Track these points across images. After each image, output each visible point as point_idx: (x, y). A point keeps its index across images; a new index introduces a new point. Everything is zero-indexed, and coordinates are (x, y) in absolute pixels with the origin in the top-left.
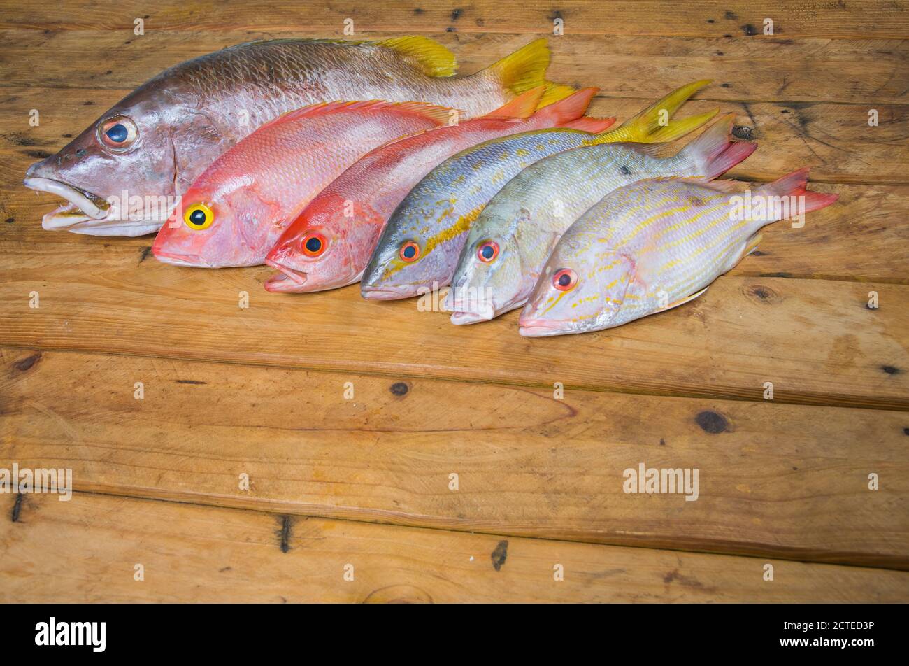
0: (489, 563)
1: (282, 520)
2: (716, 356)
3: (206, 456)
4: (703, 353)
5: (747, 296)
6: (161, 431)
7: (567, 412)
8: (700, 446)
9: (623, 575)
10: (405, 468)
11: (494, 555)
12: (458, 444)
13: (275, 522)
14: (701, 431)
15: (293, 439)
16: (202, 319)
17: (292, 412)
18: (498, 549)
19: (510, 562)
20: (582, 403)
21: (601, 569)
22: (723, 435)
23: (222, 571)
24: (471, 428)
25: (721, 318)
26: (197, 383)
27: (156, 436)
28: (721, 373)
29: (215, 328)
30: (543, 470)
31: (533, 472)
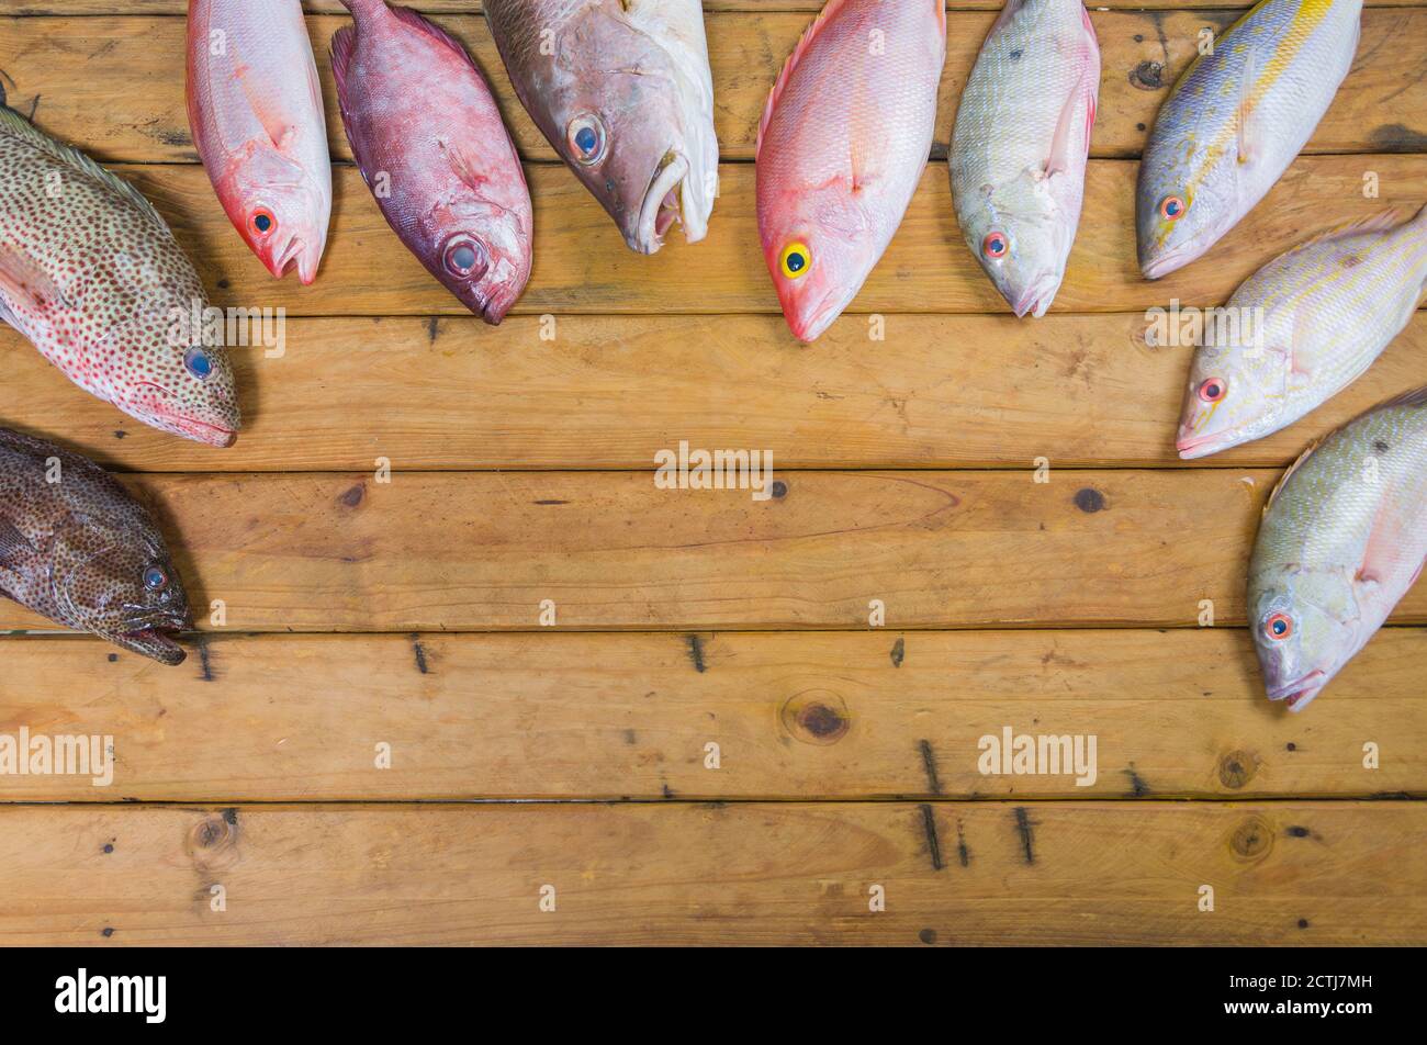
0: (889, 661)
1: (690, 641)
2: (1097, 424)
3: (596, 585)
4: (1085, 421)
5: (1136, 343)
6: (540, 563)
7: (948, 501)
8: (1077, 527)
9: (1007, 661)
10: (799, 577)
11: (892, 654)
12: (846, 546)
13: (682, 644)
14: (1080, 511)
15: (681, 557)
16: (537, 421)
17: (671, 527)
18: (895, 648)
19: (908, 659)
20: (962, 489)
21: (988, 657)
22: (1100, 513)
23: (647, 696)
24: (855, 527)
25: (1106, 375)
26: (559, 502)
27: (535, 568)
28: (1101, 444)
29: (556, 432)
30: (931, 566)
31: (921, 570)
